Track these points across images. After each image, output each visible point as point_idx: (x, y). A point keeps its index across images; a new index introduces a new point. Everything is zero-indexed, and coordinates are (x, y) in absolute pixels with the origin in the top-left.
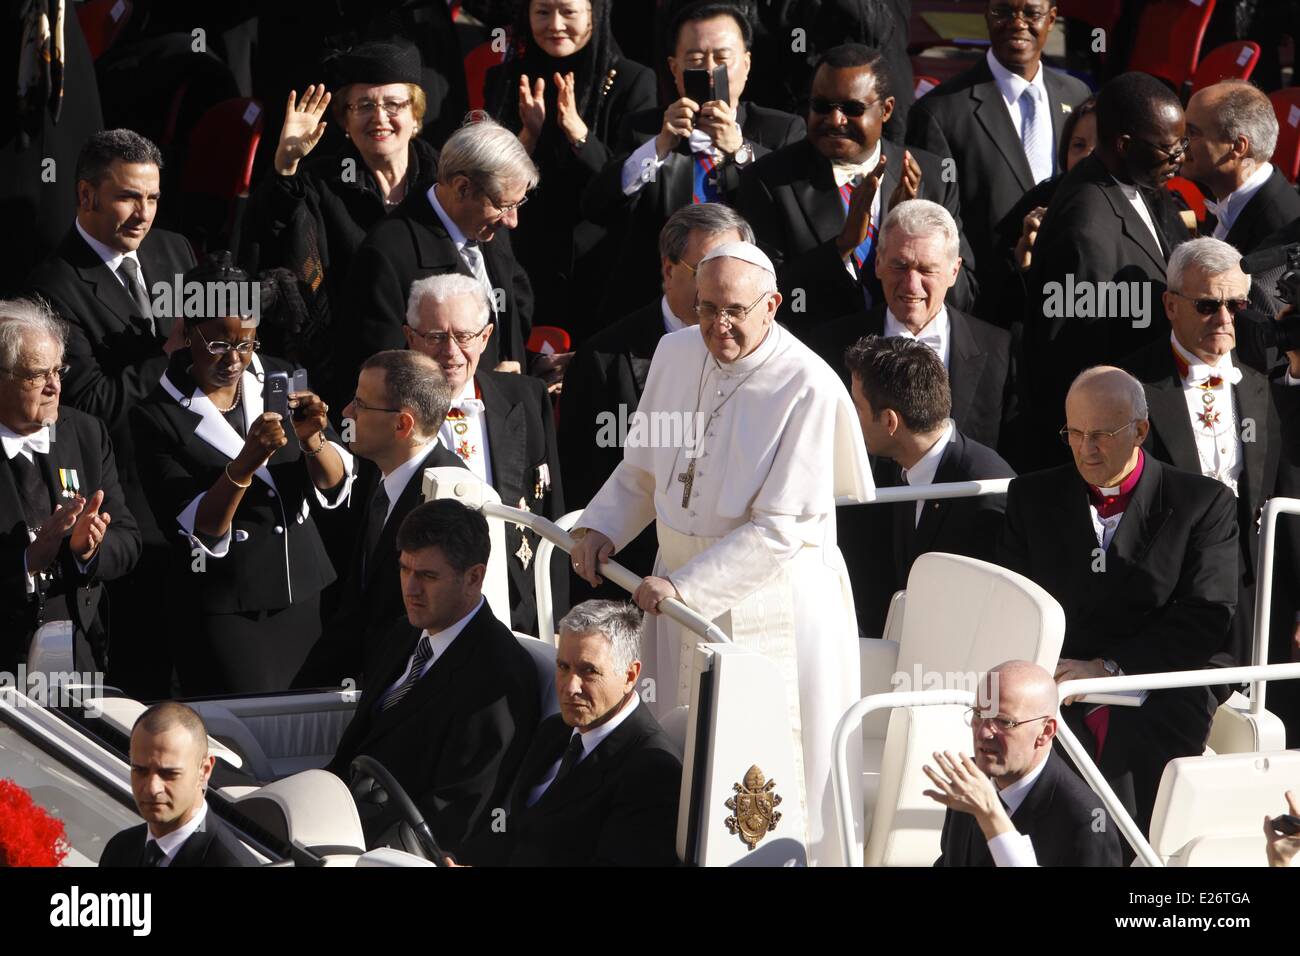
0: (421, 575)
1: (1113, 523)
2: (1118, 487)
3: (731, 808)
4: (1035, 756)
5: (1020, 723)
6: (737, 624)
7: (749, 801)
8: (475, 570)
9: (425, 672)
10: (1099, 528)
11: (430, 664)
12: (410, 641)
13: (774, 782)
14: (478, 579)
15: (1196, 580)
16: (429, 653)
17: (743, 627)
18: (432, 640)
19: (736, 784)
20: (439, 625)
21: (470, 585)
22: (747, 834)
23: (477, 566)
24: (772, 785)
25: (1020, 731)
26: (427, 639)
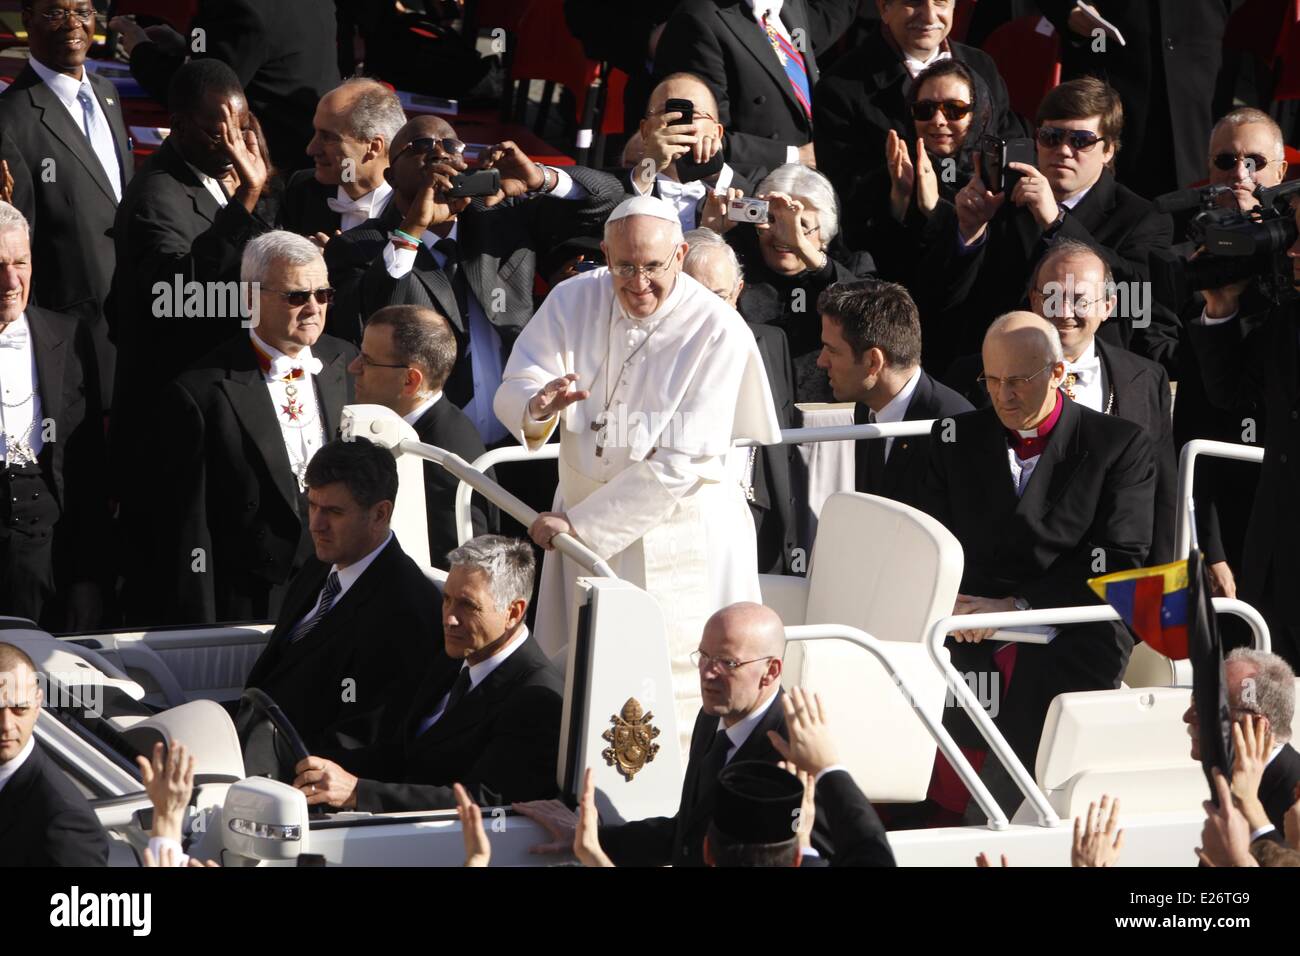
0: (327, 510)
1: (1030, 464)
2: (1035, 429)
3: (608, 740)
4: (760, 694)
5: (742, 664)
6: (651, 562)
7: (627, 733)
8: (381, 507)
9: (333, 605)
10: (1015, 469)
11: (338, 598)
12: (319, 575)
13: (653, 714)
14: (386, 515)
15: (1111, 521)
16: (337, 588)
17: (655, 565)
18: (341, 575)
19: (614, 717)
20: (347, 560)
21: (377, 521)
22: (625, 765)
23: (382, 503)
24: (650, 717)
25: (743, 671)
26: (336, 573)
